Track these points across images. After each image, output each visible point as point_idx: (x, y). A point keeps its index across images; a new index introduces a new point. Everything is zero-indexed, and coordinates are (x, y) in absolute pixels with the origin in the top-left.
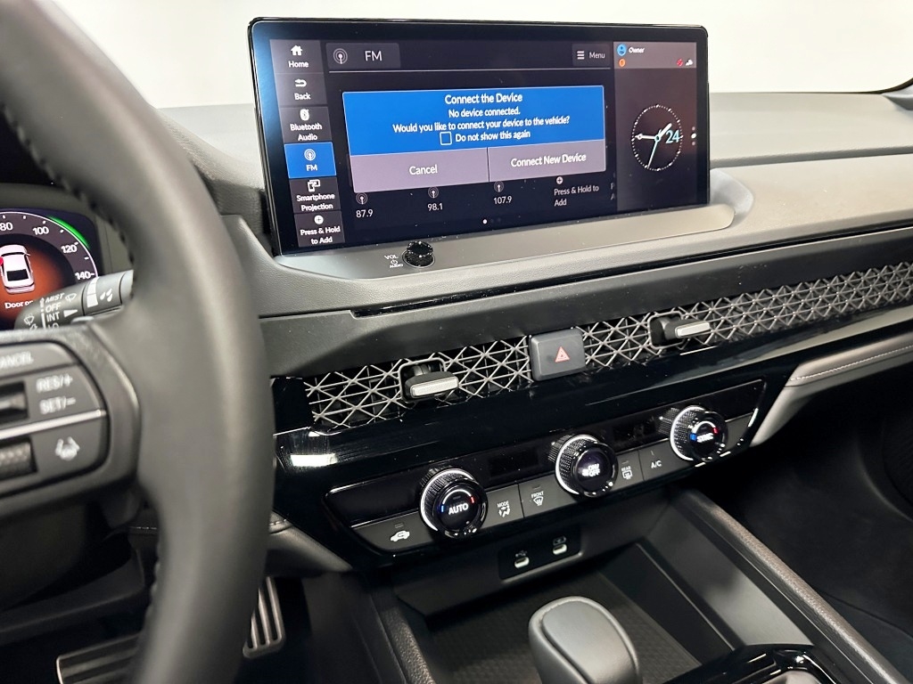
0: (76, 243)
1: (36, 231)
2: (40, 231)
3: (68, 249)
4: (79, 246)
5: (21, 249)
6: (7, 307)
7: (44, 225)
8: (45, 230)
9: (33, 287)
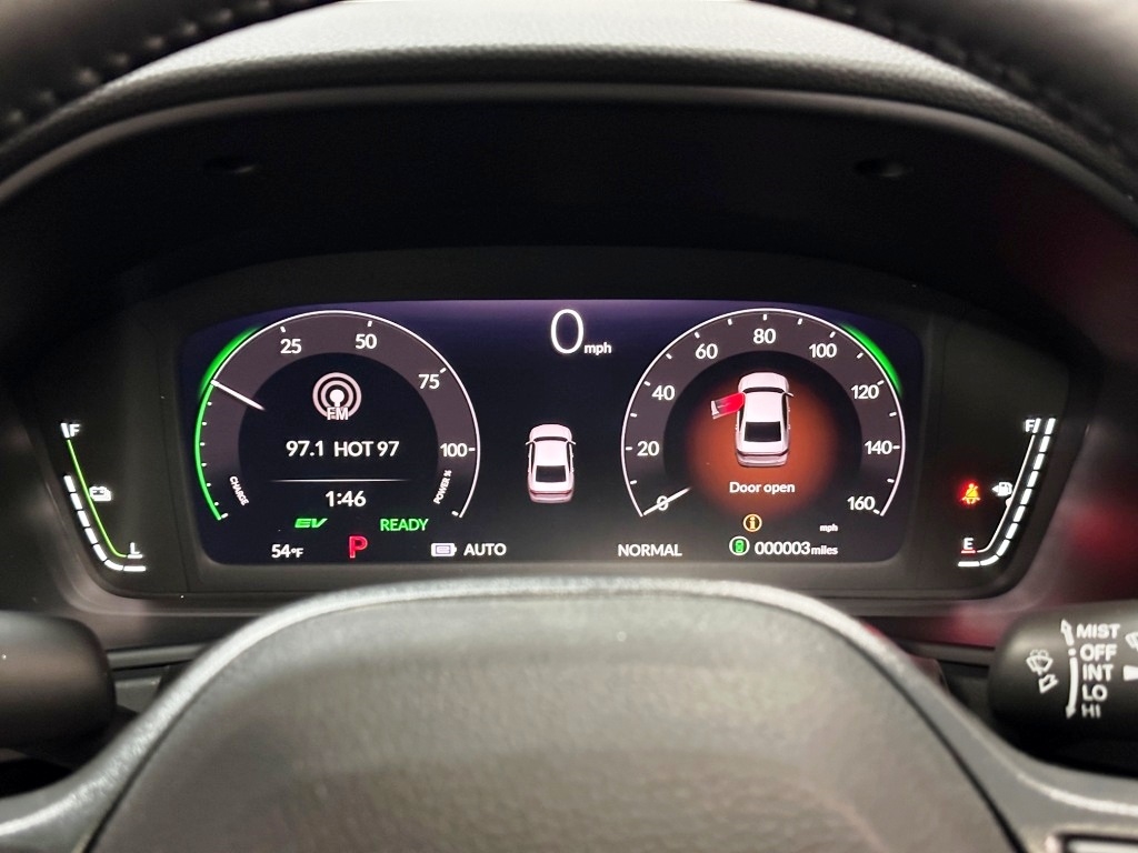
0: (881, 382)
1: (815, 350)
2: (822, 351)
3: (865, 392)
4: (885, 388)
5: (779, 381)
6: (732, 491)
7: (831, 341)
8: (831, 351)
9: (784, 458)
